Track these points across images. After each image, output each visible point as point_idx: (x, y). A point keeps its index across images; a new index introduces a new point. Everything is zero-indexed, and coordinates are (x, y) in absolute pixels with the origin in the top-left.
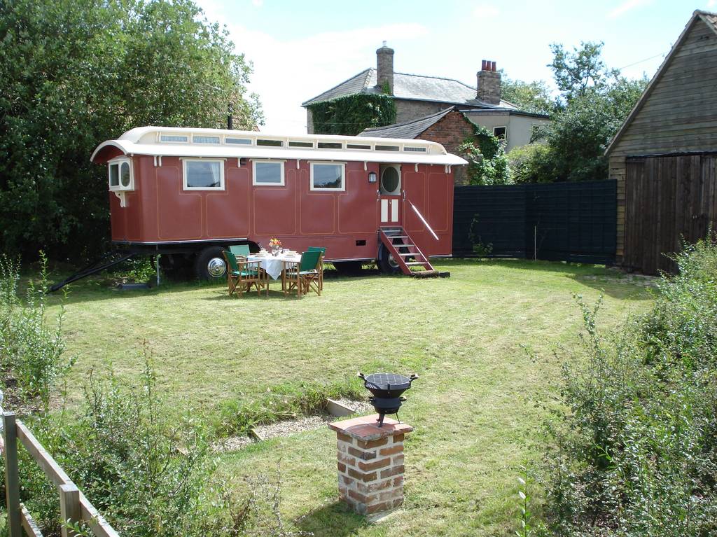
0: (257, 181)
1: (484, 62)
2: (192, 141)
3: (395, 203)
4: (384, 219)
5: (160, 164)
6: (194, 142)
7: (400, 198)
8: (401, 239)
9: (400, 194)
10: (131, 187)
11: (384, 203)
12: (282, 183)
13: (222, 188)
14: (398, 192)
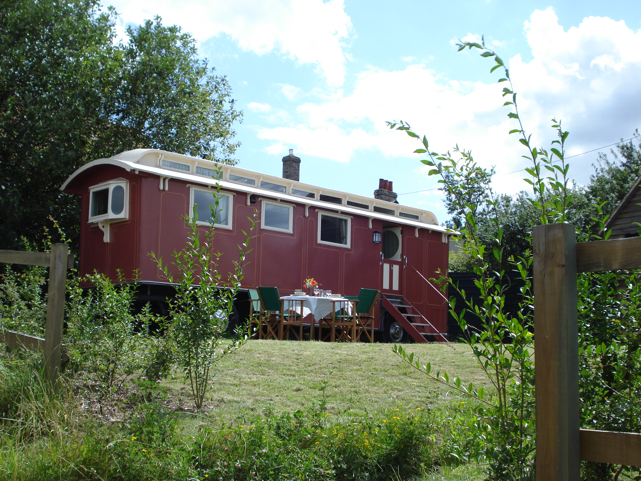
0: (266, 224)
1: (381, 181)
2: (195, 171)
3: (396, 268)
4: (386, 286)
5: (167, 189)
6: (197, 173)
7: (401, 264)
8: (405, 308)
9: (400, 260)
10: (124, 214)
11: (386, 267)
12: (290, 231)
13: (230, 227)
14: (397, 257)
